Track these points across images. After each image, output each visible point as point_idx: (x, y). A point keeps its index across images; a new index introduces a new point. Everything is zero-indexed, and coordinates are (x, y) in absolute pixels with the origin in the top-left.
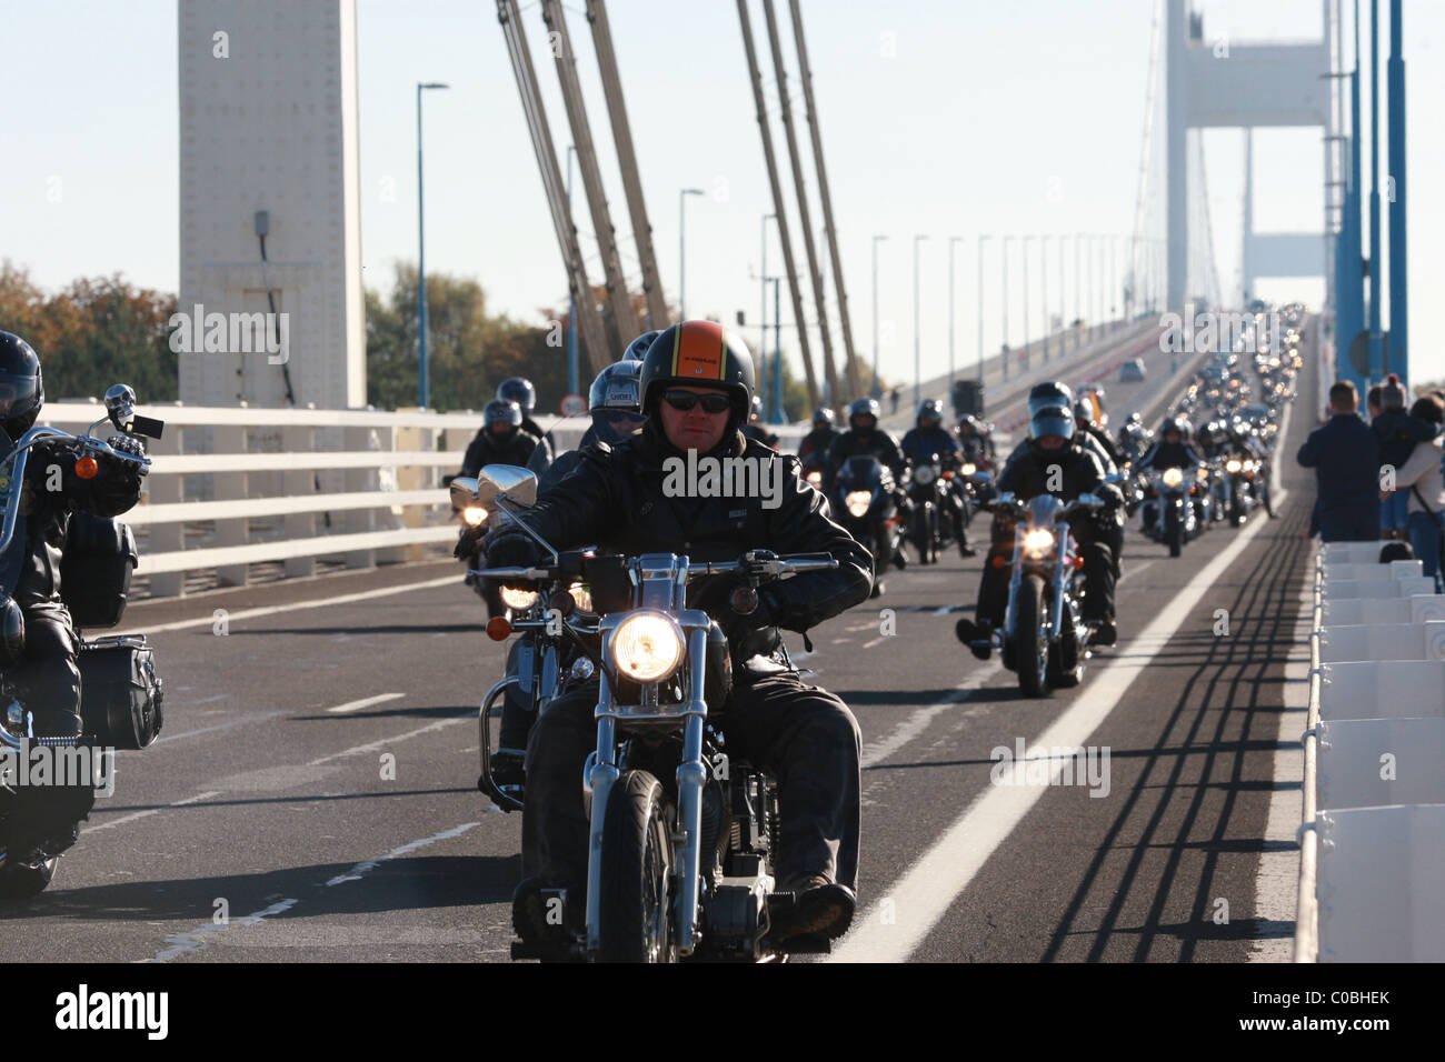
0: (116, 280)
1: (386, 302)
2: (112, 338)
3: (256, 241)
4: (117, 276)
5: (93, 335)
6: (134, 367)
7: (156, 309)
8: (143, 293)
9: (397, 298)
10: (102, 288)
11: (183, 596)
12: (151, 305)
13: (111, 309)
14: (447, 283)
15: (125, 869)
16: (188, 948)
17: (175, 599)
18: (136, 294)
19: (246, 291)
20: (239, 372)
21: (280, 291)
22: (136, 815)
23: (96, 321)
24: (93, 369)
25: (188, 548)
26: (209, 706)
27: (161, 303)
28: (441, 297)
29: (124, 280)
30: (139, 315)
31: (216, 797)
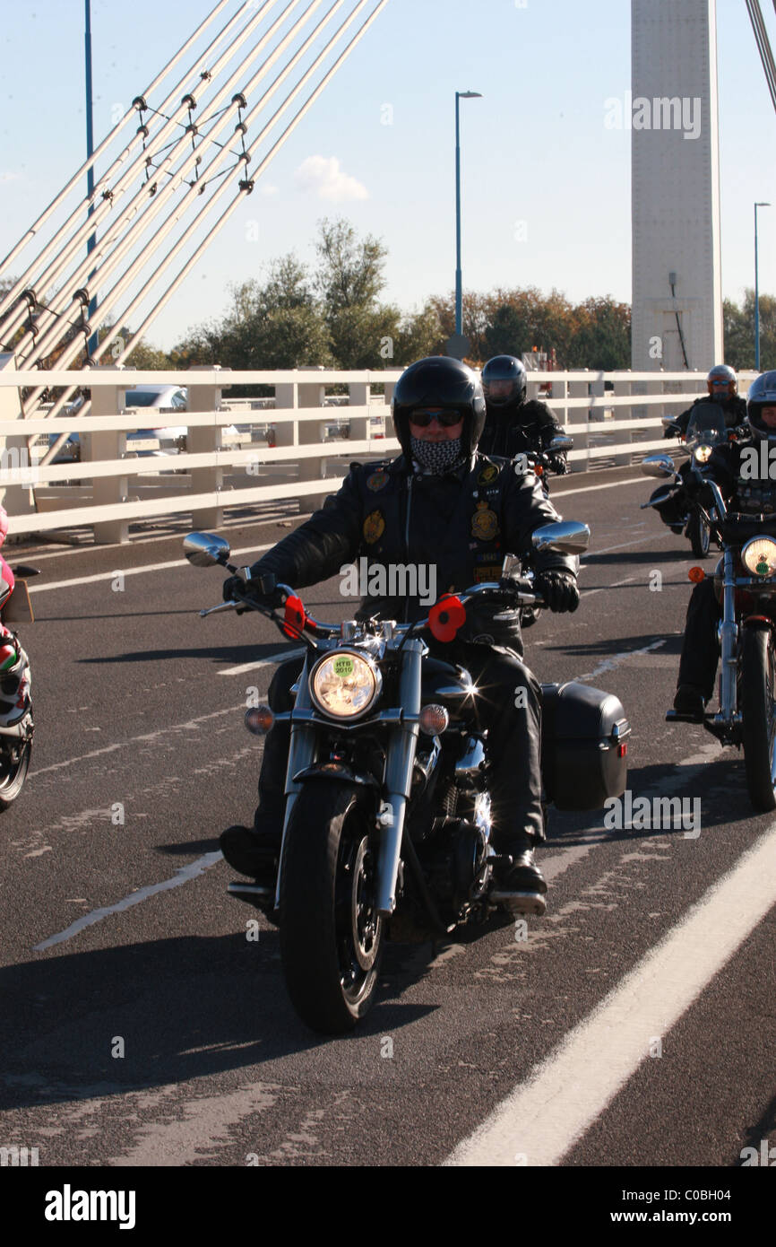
0: (608, 299)
2: (605, 327)
3: (670, 287)
4: (608, 296)
5: (596, 326)
6: (616, 341)
8: (621, 305)
10: (600, 302)
11: (631, 465)
12: (625, 311)
15: (584, 622)
16: (610, 668)
17: (627, 466)
18: (617, 306)
19: (665, 312)
21: (681, 313)
22: (593, 591)
23: (598, 319)
24: (595, 342)
25: (633, 442)
26: (635, 529)
29: (611, 299)
30: (619, 316)
31: (633, 581)
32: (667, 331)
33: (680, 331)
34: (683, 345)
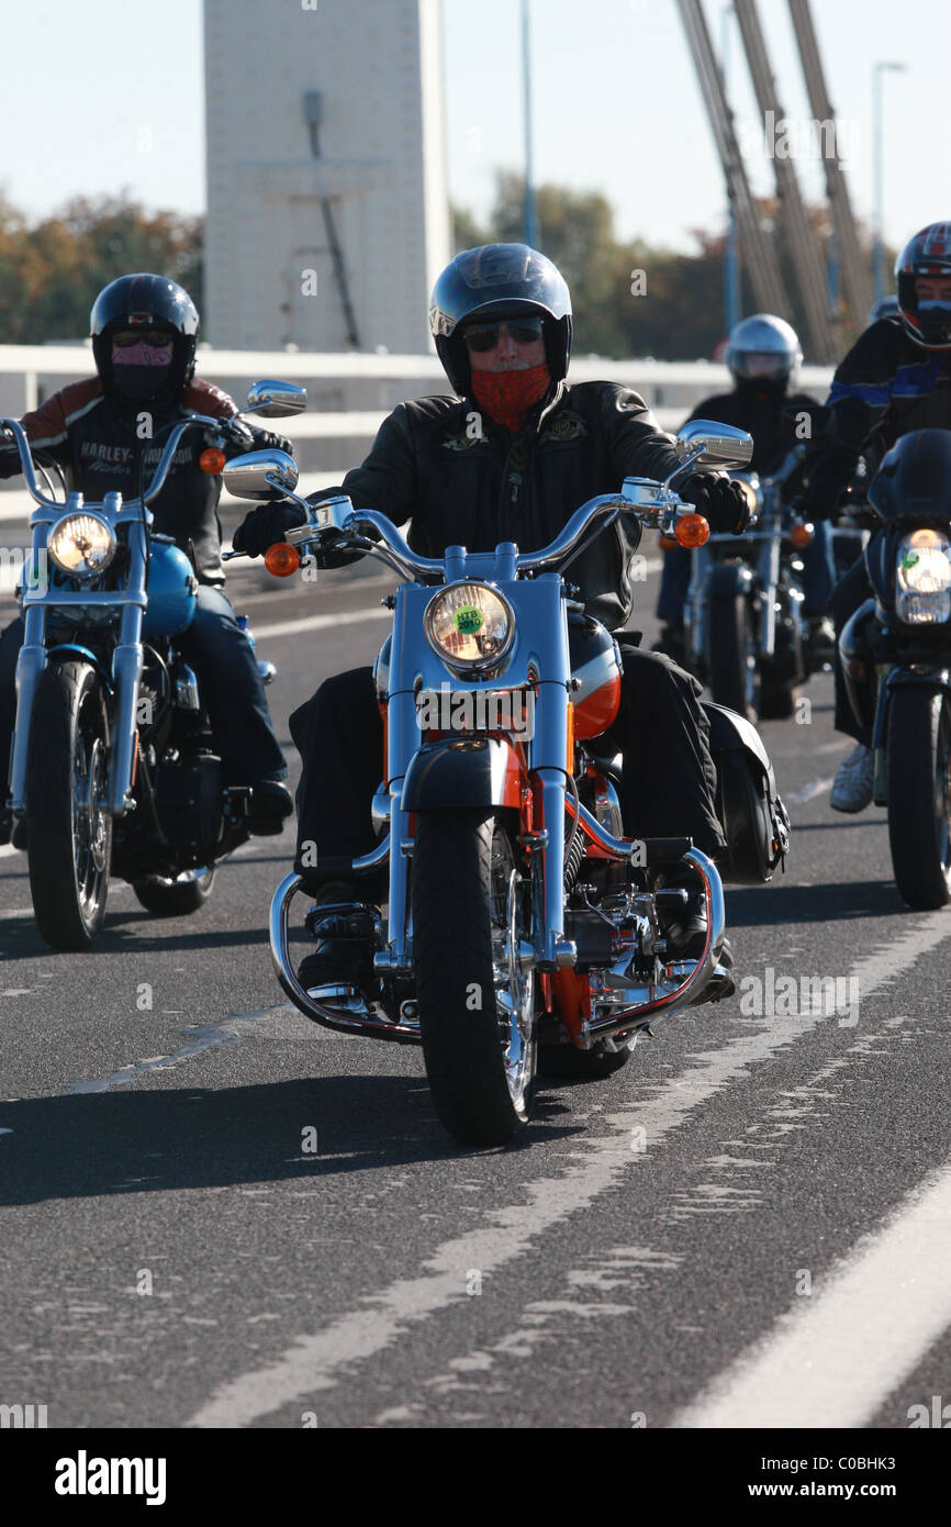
0: (124, 198)
1: (482, 220)
3: (304, 134)
4: (125, 191)
5: (93, 269)
7: (177, 236)
8: (161, 214)
9: (499, 217)
10: (105, 207)
13: (117, 236)
14: (564, 196)
18: (150, 217)
19: (295, 199)
20: (286, 308)
21: (337, 199)
23: (98, 252)
27: (181, 226)
28: (555, 215)
29: (134, 197)
30: (154, 244)
32: (300, 252)
33: (336, 253)
34: (343, 287)
